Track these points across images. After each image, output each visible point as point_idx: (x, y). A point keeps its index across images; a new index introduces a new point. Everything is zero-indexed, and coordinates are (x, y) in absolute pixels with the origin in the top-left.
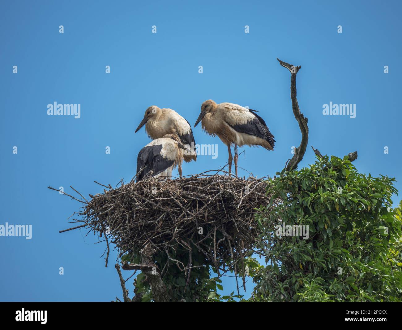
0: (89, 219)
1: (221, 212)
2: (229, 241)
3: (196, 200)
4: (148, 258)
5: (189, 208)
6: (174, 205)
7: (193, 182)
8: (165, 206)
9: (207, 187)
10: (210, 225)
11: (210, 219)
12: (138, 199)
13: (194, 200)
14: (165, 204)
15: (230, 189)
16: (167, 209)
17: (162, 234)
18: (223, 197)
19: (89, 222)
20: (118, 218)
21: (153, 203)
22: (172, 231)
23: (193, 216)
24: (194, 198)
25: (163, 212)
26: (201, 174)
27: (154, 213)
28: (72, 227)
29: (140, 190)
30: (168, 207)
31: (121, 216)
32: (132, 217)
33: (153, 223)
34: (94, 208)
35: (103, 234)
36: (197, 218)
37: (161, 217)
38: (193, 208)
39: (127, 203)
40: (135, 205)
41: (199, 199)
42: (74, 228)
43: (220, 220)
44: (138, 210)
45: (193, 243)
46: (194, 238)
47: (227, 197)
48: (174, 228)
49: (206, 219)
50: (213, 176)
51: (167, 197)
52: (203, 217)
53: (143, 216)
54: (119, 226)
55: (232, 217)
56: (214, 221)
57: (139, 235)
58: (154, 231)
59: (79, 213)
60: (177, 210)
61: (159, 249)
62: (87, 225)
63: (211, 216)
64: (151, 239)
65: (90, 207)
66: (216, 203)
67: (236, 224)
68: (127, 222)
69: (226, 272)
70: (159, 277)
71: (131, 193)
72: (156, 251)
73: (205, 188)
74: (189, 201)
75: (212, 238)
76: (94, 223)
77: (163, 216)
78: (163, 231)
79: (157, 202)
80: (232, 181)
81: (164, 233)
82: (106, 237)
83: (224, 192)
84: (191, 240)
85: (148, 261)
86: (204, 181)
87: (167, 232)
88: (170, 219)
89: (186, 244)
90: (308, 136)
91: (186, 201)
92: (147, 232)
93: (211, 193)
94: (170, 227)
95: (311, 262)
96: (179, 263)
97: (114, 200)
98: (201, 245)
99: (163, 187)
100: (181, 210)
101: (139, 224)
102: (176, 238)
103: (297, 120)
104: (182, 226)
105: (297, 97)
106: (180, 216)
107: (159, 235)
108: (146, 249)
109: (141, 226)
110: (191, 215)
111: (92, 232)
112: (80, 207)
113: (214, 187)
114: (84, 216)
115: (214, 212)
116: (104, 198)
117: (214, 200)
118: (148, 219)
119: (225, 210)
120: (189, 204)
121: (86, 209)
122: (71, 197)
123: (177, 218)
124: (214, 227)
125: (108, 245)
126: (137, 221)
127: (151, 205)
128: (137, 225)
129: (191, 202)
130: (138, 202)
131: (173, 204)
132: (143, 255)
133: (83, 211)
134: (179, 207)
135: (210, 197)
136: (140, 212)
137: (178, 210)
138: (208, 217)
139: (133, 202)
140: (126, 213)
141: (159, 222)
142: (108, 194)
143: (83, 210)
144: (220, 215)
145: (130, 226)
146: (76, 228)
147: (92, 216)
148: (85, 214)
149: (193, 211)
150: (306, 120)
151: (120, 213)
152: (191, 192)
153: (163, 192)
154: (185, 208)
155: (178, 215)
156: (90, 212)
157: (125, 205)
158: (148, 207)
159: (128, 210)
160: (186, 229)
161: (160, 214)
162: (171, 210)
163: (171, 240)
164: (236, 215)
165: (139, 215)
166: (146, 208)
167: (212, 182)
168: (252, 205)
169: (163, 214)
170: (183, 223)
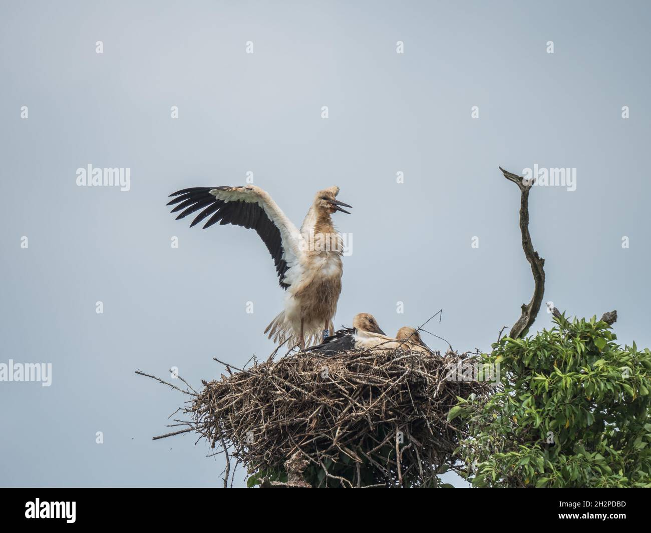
1: (406, 404)
2: (416, 449)
3: (368, 385)
4: (297, 473)
5: (358, 398)
6: (335, 394)
7: (364, 359)
8: (321, 395)
9: (386, 366)
10: (387, 424)
11: (389, 415)
12: (279, 384)
13: (365, 386)
14: (322, 391)
15: (420, 368)
16: (324, 400)
17: (315, 438)
18: (409, 381)
20: (247, 415)
21: (303, 391)
22: (331, 435)
23: (364, 410)
24: (366, 383)
25: (318, 405)
27: (304, 406)
28: (171, 432)
29: (283, 372)
30: (325, 398)
31: (252, 412)
32: (270, 414)
33: (303, 421)
34: (207, 402)
36: (370, 414)
37: (316, 411)
38: (363, 398)
39: (262, 392)
40: (275, 394)
41: (373, 384)
42: (174, 434)
43: (404, 416)
44: (280, 401)
45: (363, 452)
46: (364, 445)
47: (415, 381)
48: (336, 429)
49: (383, 415)
52: (379, 412)
54: (248, 428)
55: (422, 412)
56: (396, 419)
57: (279, 441)
58: (303, 434)
59: (185, 409)
60: (339, 401)
61: (313, 460)
62: (193, 428)
63: (391, 410)
64: (299, 446)
65: (200, 401)
66: (399, 390)
67: (428, 424)
68: (262, 420)
72: (309, 463)
73: (382, 368)
74: (358, 387)
75: (392, 444)
76: (207, 425)
77: (319, 410)
78: (317, 434)
79: (309, 389)
81: (319, 437)
82: (225, 447)
83: (412, 372)
84: (358, 448)
85: (297, 478)
86: (380, 357)
87: (323, 436)
88: (328, 416)
89: (352, 453)
90: (544, 286)
91: (354, 388)
92: (293, 436)
93: (391, 375)
94: (328, 428)
96: (344, 481)
97: (240, 388)
98: (373, 456)
99: (317, 366)
100: (346, 401)
101: (280, 424)
102: (338, 444)
104: (348, 426)
105: (529, 226)
106: (344, 411)
107: (311, 440)
108: (295, 461)
109: (283, 427)
110: (362, 409)
112: (188, 401)
113: (395, 365)
114: (192, 413)
115: (395, 404)
116: (225, 385)
117: (397, 386)
118: (296, 415)
119: (413, 402)
120: (358, 392)
121: (195, 404)
122: (172, 386)
123: (340, 413)
124: (395, 427)
125: (228, 459)
126: (277, 420)
127: (300, 393)
128: (278, 426)
129: (361, 389)
130: (280, 390)
131: (334, 392)
132: (290, 469)
134: (343, 396)
135: (390, 381)
136: (282, 404)
137: (342, 401)
138: (386, 411)
139: (272, 390)
140: (261, 407)
141: (311, 420)
143: (191, 405)
144: (404, 409)
145: (267, 427)
146: (177, 433)
147: (206, 414)
148: (194, 410)
149: (364, 402)
150: (542, 261)
151: (251, 408)
152: (361, 373)
154: (352, 398)
155: (341, 408)
156: (202, 408)
157: (259, 394)
158: (296, 398)
159: (264, 402)
160: (353, 431)
161: (313, 408)
162: (331, 401)
163: (330, 448)
164: (428, 409)
165: (281, 410)
166: (293, 399)
167: (393, 358)
168: (452, 394)
169: (317, 407)
170: (349, 421)
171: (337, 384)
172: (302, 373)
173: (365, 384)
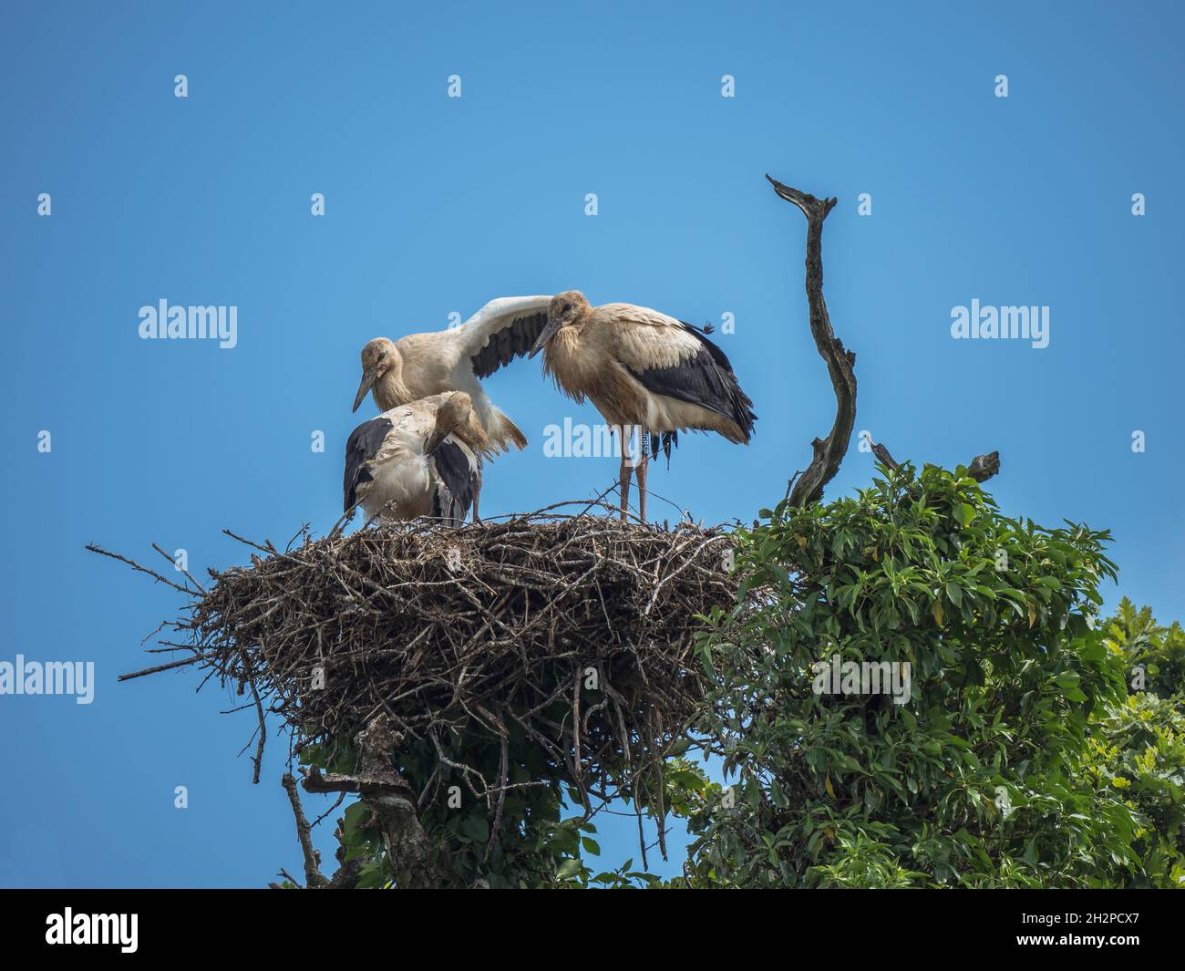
0: (206, 641)
1: (596, 625)
2: (618, 709)
3: (523, 588)
4: (380, 757)
5: (503, 612)
6: (458, 602)
7: (514, 537)
8: (431, 605)
9: (556, 551)
10: (563, 662)
11: (564, 645)
12: (351, 583)
13: (517, 589)
14: (433, 598)
15: (623, 557)
16: (437, 614)
17: (421, 687)
18: (601, 581)
19: (207, 651)
20: (291, 640)
21: (397, 596)
22: (450, 681)
23: (513, 636)
24: (518, 584)
25: (425, 624)
26: (539, 514)
27: (397, 625)
28: (157, 665)
29: (359, 559)
30: (439, 610)
31: (301, 634)
32: (333, 637)
33: (396, 655)
34: (220, 610)
35: (248, 684)
36: (525, 643)
37: (420, 637)
38: (512, 612)
39: (320, 595)
40: (342, 601)
41: (530, 587)
42: (161, 669)
43: (594, 647)
44: (352, 616)
45: (513, 715)
46: (516, 701)
47: (614, 580)
48: (460, 669)
49: (551, 645)
50: (574, 518)
51: (436, 580)
52: (543, 640)
53: (366, 636)
54: (296, 663)
55: (628, 639)
56: (576, 652)
57: (353, 691)
58: (398, 679)
59: (178, 623)
60: (466, 617)
61: (412, 731)
62: (200, 658)
63: (567, 635)
64: (388, 702)
65: (211, 604)
66: (582, 598)
67: (640, 662)
68: (319, 650)
69: (609, 802)
70: (410, 814)
71: (332, 565)
72: (403, 737)
73: (549, 554)
74: (501, 591)
75: (568, 700)
76: (223, 653)
77: (426, 634)
78: (423, 678)
79: (406, 593)
80: (631, 533)
81: (427, 685)
82: (256, 696)
83: (606, 568)
84: (506, 707)
85: (378, 766)
86: (547, 534)
87: (437, 682)
88: (446, 645)
89: (491, 717)
90: (854, 404)
91: (493, 592)
92: (377, 681)
93: (567, 569)
94: (445, 668)
95: (859, 774)
96: (469, 773)
97: (280, 586)
98: (534, 720)
99: (426, 549)
100: (478, 618)
101: (353, 658)
102: (463, 700)
103: (825, 359)
104: (482, 666)
105: (823, 290)
106: (476, 637)
107: (411, 691)
108: (375, 732)
109: (359, 664)
110: (509, 633)
111: (215, 681)
112: (182, 607)
113: (575, 550)
114: (191, 631)
115: (574, 624)
116: (253, 580)
117: (577, 590)
118: (382, 643)
119: (608, 620)
120: (503, 601)
121: (198, 612)
122: (156, 575)
123: (466, 641)
124: (575, 668)
125: (262, 718)
126: (348, 650)
127: (391, 601)
128: (349, 661)
129: (508, 594)
130: (352, 593)
131: (455, 599)
132: (364, 749)
133: (190, 618)
134: (473, 607)
135: (563, 581)
136: (356, 621)
137: (470, 618)
138: (557, 638)
139: (337, 593)
140: (317, 624)
141: (412, 651)
142: (263, 568)
143: (188, 615)
144: (594, 634)
145: (326, 664)
146: (168, 667)
147: (216, 634)
148: (194, 626)
149: (515, 621)
150: (851, 358)
151: (299, 625)
152: (507, 564)
153: (426, 564)
154: (490, 611)
155: (469, 631)
156: (211, 621)
157: (313, 600)
158: (382, 609)
159: (323, 615)
160: (492, 675)
161: (416, 629)
162: (449, 616)
163: (449, 706)
164: (640, 633)
165: (355, 632)
166: (375, 612)
167: (571, 536)
168: (687, 604)
169: (424, 628)
170: (485, 656)
171: (459, 585)
172: (395, 561)
173: (516, 585)
